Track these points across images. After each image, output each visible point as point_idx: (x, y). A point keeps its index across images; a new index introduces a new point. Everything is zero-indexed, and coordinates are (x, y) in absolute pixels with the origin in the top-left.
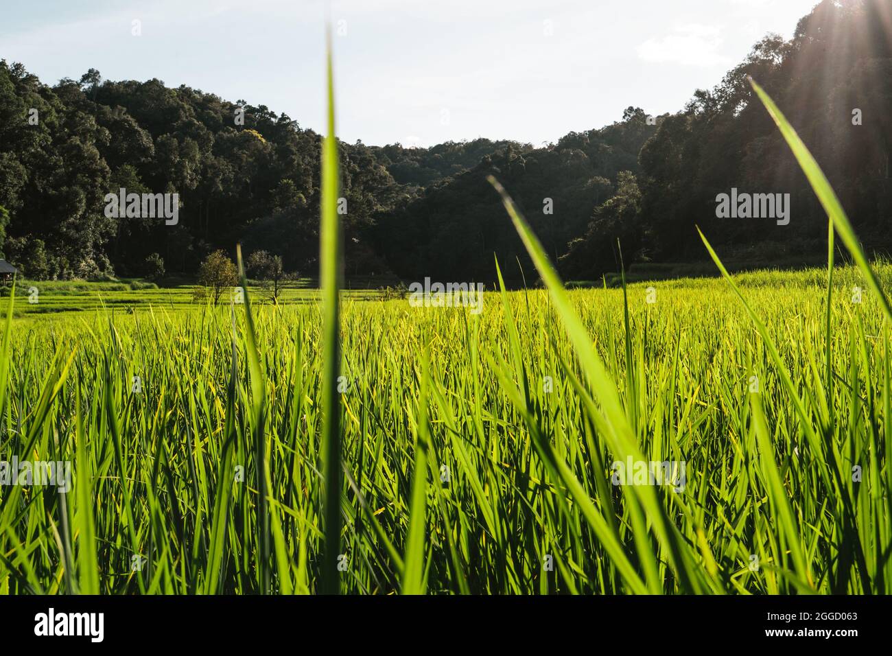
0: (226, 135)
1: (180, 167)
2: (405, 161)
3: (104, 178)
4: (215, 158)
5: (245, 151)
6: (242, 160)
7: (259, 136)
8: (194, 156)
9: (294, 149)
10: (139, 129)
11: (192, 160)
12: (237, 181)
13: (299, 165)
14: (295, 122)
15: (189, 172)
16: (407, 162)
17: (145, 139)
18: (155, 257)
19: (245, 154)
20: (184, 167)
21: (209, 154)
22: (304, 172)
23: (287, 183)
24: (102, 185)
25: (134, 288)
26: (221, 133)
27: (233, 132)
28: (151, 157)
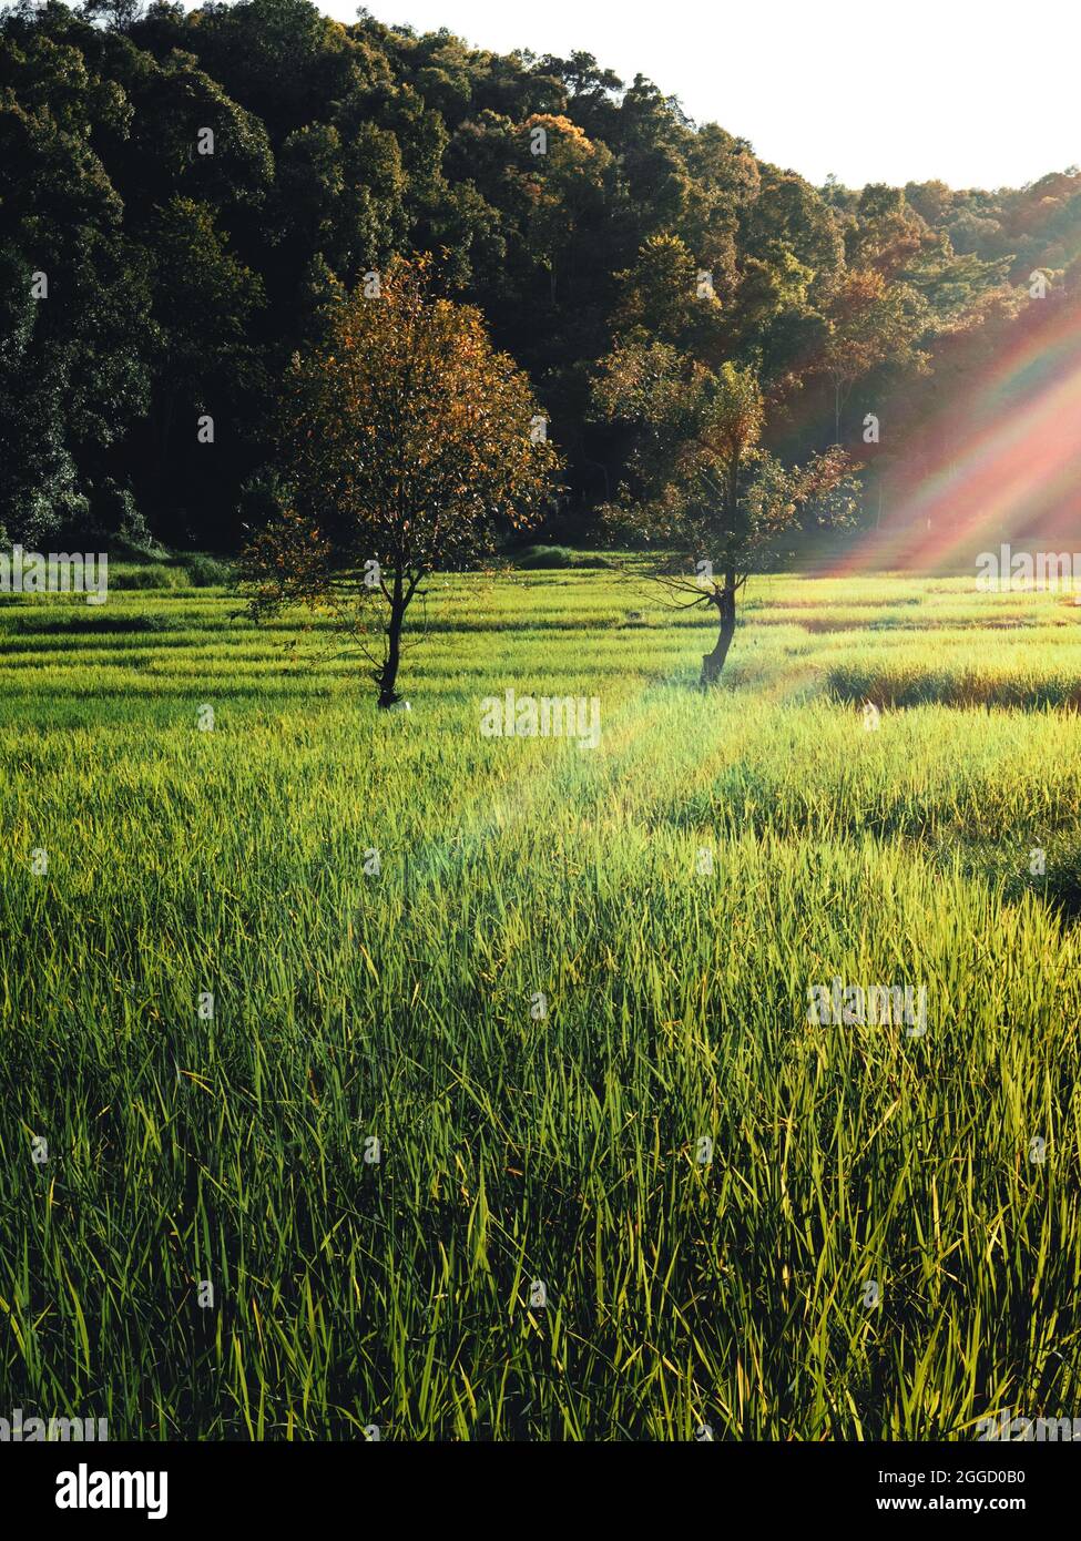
0: (480, 130)
1: (349, 209)
2: (963, 219)
3: (106, 228)
4: (450, 186)
5: (536, 175)
6: (529, 202)
7: (577, 132)
8: (389, 178)
9: (679, 160)
10: (227, 101)
11: (382, 190)
12: (516, 261)
13: (695, 200)
14: (672, 98)
15: (375, 224)
16: (969, 222)
17: (245, 133)
18: (267, 478)
19: (536, 182)
20: (361, 208)
21: (437, 176)
22: (713, 219)
23: (667, 247)
24: (97, 248)
25: (200, 580)
26: (466, 125)
27: (501, 124)
28: (266, 187)
